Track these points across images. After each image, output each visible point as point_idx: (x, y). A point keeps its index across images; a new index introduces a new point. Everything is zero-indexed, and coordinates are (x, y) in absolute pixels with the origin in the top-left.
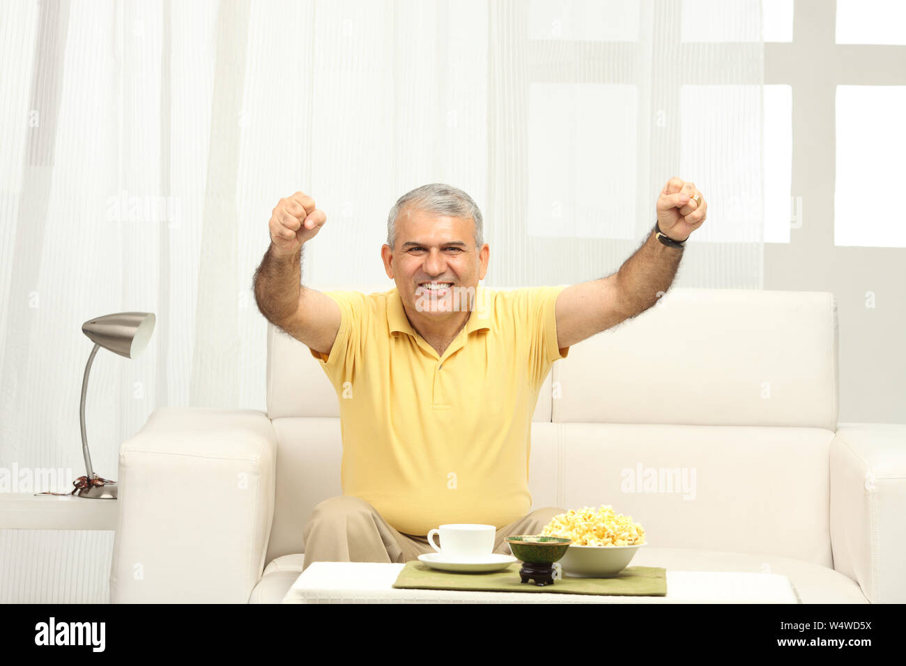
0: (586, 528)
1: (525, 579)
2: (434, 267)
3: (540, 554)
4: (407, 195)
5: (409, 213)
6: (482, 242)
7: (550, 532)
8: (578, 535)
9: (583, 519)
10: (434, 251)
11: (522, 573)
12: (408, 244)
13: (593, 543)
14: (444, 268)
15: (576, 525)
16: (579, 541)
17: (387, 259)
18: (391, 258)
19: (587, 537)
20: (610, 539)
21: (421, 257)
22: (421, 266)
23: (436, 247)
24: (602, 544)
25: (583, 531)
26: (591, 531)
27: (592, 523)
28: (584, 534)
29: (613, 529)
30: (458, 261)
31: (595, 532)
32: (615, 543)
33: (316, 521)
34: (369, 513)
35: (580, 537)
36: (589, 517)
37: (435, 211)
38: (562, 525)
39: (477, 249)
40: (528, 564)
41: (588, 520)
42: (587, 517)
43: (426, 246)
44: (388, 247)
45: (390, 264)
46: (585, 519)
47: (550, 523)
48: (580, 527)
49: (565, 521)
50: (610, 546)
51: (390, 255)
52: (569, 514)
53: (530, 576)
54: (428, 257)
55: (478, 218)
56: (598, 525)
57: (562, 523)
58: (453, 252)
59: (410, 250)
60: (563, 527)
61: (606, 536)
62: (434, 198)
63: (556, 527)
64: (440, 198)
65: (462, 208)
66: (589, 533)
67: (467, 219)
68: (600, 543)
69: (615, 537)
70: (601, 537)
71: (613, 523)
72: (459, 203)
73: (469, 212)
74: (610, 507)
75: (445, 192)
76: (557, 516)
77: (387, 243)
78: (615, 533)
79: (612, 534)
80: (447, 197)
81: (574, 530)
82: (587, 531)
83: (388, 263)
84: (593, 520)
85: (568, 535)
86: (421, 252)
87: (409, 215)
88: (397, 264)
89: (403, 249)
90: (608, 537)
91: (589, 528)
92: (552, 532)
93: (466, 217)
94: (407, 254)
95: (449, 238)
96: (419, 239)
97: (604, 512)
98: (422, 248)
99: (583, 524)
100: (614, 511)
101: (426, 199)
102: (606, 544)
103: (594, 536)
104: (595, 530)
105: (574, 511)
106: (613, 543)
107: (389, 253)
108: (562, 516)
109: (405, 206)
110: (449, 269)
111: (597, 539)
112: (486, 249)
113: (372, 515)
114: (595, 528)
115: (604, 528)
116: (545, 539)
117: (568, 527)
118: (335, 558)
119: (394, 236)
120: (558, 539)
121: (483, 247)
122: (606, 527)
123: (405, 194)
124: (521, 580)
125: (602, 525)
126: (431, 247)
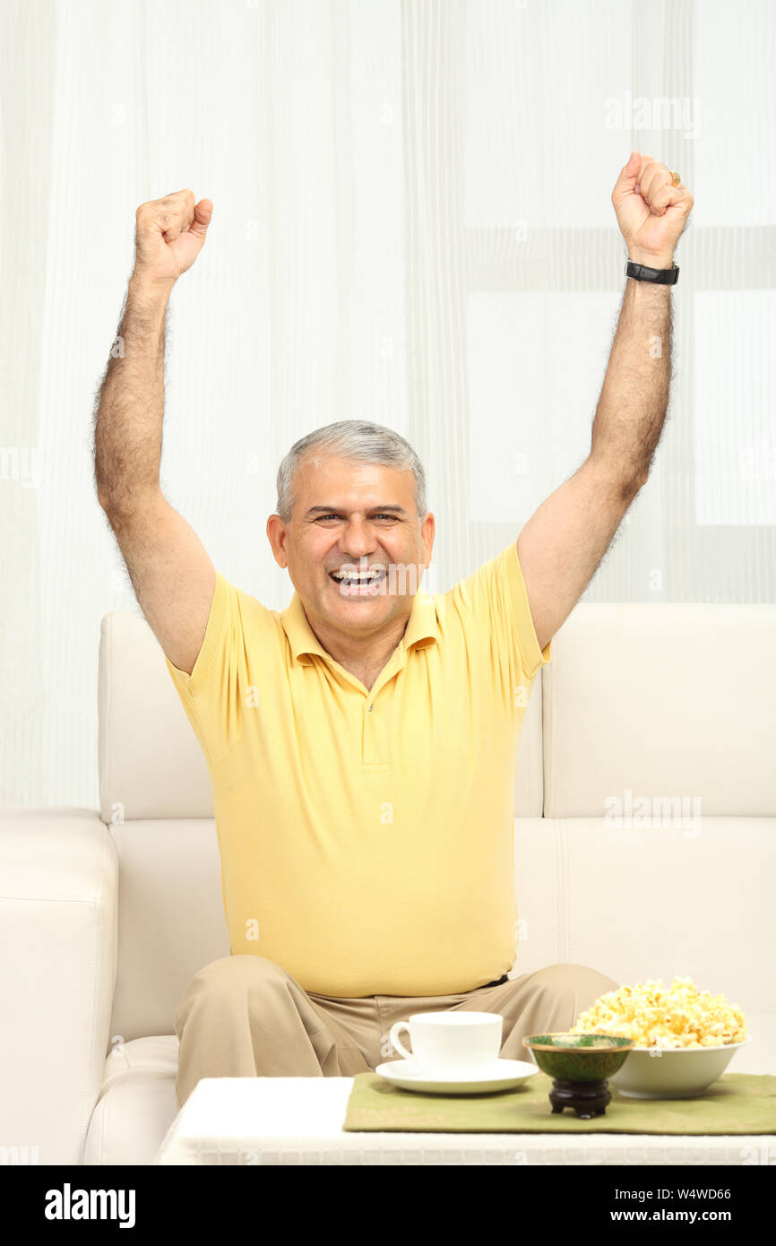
0: (654, 1018)
1: (558, 1107)
2: (358, 543)
3: (584, 1068)
4: (308, 437)
5: (316, 461)
6: (426, 510)
7: (594, 1024)
8: (642, 1031)
9: (648, 1004)
10: (357, 518)
11: (553, 1097)
12: (315, 509)
13: (667, 1043)
14: (373, 546)
15: (636, 1014)
16: (643, 1039)
17: (277, 539)
18: (283, 536)
19: (655, 1033)
20: (694, 1036)
21: (335, 530)
22: (337, 543)
23: (359, 512)
24: (681, 1044)
25: (649, 1023)
26: (662, 1023)
27: (663, 1009)
28: (650, 1028)
29: (698, 1017)
30: (393, 536)
31: (669, 1024)
32: (703, 1040)
33: (198, 997)
34: (283, 981)
35: (645, 1034)
36: (657, 999)
37: (354, 458)
38: (611, 1012)
39: (419, 519)
40: (565, 1083)
41: (655, 1003)
42: (653, 999)
43: (343, 511)
44: (278, 519)
45: (282, 545)
46: (651, 1002)
47: (592, 1009)
48: (643, 1016)
49: (617, 1006)
50: (694, 1047)
51: (282, 532)
52: (621, 992)
53: (568, 1102)
54: (348, 528)
55: (419, 471)
56: (673, 1012)
57: (612, 1008)
58: (384, 521)
59: (319, 519)
60: (616, 1016)
61: (687, 1029)
62: (355, 438)
63: (604, 1016)
64: (362, 438)
65: (398, 454)
66: (659, 1025)
67: (406, 471)
68: (677, 1043)
69: (702, 1033)
70: (678, 1031)
71: (697, 1008)
72: (392, 446)
73: (408, 463)
74: (688, 980)
75: (370, 430)
76: (603, 997)
77: (277, 513)
78: (702, 1025)
79: (697, 1026)
80: (374, 437)
81: (634, 1021)
82: (655, 1023)
83: (278, 544)
84: (664, 1005)
85: (626, 1030)
86: (335, 522)
87: (317, 464)
88: (297, 543)
89: (306, 517)
90: (691, 1031)
91: (659, 1017)
92: (598, 1026)
93: (405, 468)
94: (314, 526)
95: (377, 499)
96: (334, 502)
97: (680, 988)
98: (338, 515)
99: (649, 1012)
100: (695, 987)
101: (341, 441)
102: (687, 1043)
103: (668, 1031)
104: (668, 1021)
105: (630, 988)
106: (698, 1041)
107: (280, 528)
108: (611, 996)
109: (307, 452)
110: (380, 549)
111: (673, 1035)
112: (431, 521)
113: (288, 985)
114: (668, 1017)
115: (683, 1017)
116: (588, 1040)
117: (626, 1015)
118: (233, 1071)
119: (290, 499)
120: (609, 1038)
121: (426, 518)
122: (687, 1016)
123: (305, 436)
124: (551, 1107)
125: (679, 1012)
126: (352, 513)
